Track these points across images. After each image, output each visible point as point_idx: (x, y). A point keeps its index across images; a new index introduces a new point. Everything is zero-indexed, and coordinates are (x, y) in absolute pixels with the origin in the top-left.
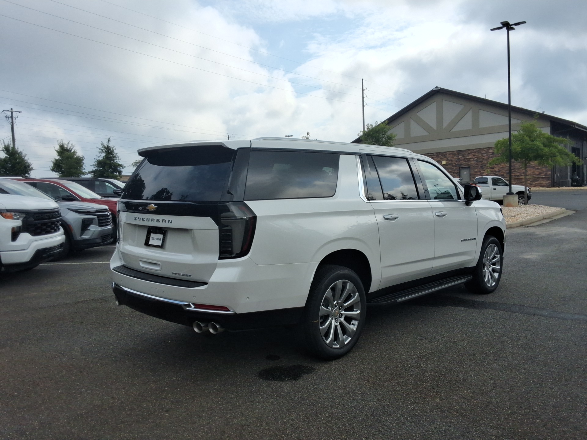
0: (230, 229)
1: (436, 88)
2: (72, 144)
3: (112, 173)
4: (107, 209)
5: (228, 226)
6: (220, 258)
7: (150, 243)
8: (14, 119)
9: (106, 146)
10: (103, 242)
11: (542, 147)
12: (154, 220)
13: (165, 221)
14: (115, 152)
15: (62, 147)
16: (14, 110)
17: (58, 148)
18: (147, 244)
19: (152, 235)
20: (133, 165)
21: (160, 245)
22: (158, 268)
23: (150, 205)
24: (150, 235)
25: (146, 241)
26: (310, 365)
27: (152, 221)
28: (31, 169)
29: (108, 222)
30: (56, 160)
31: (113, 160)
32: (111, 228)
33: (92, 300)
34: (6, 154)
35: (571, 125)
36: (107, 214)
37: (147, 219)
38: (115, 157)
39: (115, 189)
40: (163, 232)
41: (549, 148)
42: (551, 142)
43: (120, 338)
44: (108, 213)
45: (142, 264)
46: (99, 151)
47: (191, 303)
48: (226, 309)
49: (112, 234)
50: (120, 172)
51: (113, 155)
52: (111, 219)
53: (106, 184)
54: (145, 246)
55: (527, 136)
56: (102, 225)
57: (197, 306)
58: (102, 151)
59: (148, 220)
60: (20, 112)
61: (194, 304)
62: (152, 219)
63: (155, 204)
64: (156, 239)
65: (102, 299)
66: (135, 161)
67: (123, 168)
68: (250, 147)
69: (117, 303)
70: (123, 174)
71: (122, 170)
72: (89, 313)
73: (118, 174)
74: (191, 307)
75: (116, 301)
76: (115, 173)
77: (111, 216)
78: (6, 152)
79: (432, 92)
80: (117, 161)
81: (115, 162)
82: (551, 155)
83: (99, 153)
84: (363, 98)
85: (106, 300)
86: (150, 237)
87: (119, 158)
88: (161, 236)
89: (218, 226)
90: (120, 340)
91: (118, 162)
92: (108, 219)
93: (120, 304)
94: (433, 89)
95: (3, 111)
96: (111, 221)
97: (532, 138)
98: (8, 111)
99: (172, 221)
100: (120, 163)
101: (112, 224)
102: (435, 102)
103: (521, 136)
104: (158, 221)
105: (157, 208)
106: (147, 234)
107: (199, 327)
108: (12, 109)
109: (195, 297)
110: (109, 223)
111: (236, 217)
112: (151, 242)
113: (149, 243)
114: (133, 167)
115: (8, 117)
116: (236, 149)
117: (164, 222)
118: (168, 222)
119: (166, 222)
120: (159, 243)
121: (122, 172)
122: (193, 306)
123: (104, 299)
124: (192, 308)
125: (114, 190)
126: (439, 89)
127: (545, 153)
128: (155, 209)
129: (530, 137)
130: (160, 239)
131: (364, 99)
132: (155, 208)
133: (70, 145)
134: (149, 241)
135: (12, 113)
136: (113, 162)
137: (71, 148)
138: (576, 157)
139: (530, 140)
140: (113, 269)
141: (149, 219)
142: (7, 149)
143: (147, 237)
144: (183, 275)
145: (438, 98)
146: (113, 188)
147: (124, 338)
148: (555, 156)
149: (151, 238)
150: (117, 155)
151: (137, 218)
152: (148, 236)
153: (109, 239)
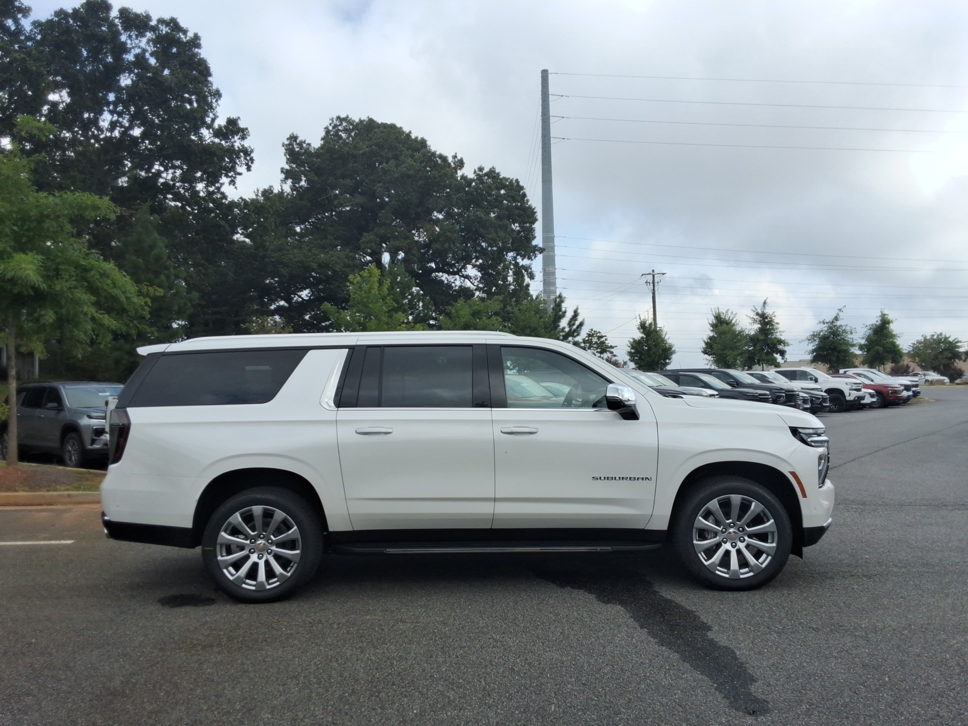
2: (732, 313)
3: (768, 354)
8: (656, 284)
9: (760, 312)
14: (776, 320)
15: (718, 317)
16: (656, 272)
17: (712, 320)
28: (674, 352)
30: (711, 338)
31: (772, 334)
34: (643, 333)
38: (774, 329)
46: (750, 321)
50: (783, 353)
51: (772, 325)
58: (755, 321)
60: (664, 274)
67: (788, 345)
78: (642, 330)
80: (777, 334)
81: (775, 336)
83: (751, 324)
87: (782, 330)
95: (643, 275)
98: (650, 274)
108: (653, 271)
114: (809, 344)
115: (649, 283)
121: (786, 353)
133: (729, 313)
135: (654, 276)
136: (771, 336)
137: (731, 318)
142: (643, 326)
150: (778, 325)
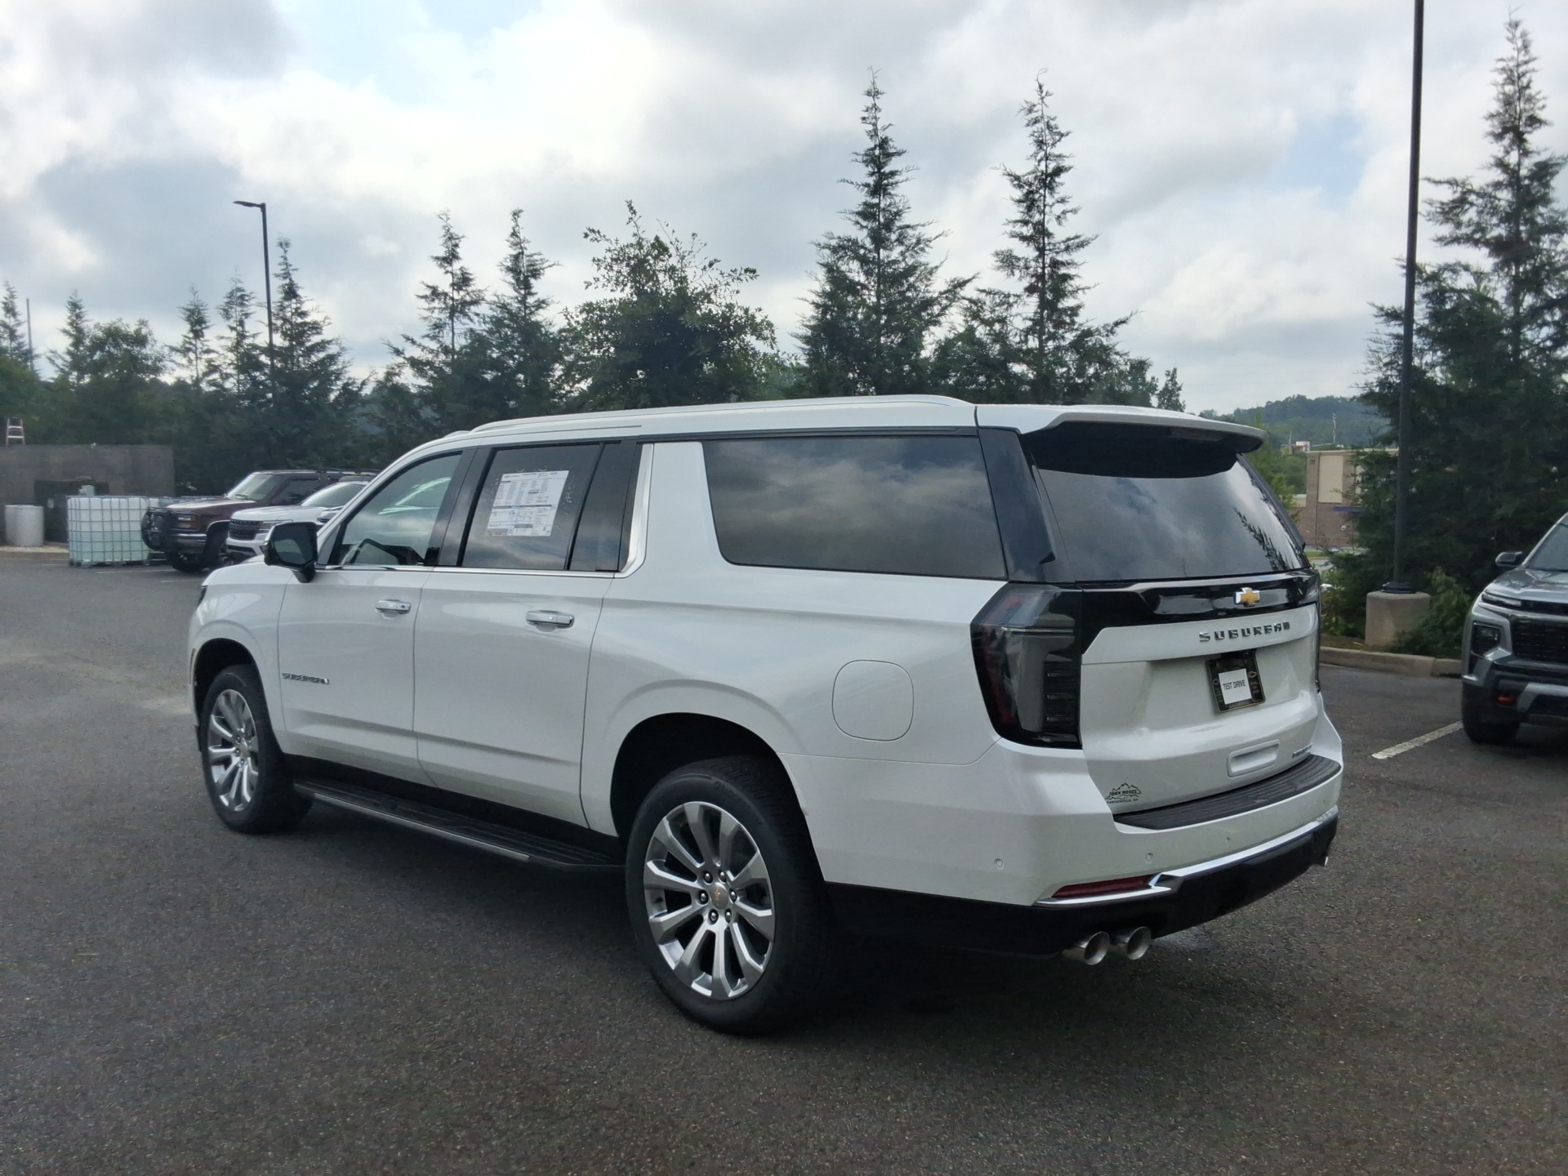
7: (1227, 701)
19: (1224, 678)
21: (1251, 695)
24: (1220, 678)
25: (1215, 699)
45: (1236, 768)
54: (1220, 714)
64: (1235, 685)
86: (1219, 686)
88: (1244, 674)
112: (1229, 697)
113: (1223, 702)
120: (1245, 693)
130: (1243, 683)
134: (1221, 698)
149: (1222, 687)
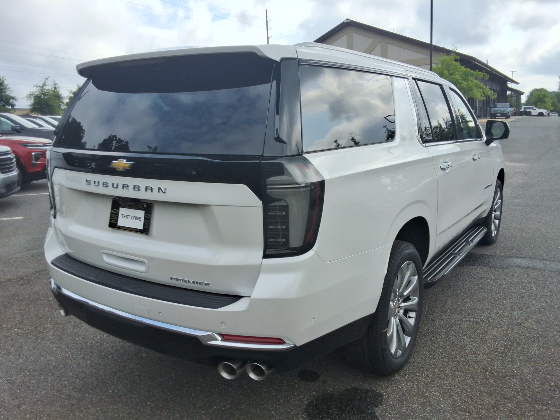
0: (286, 206)
1: (347, 20)
3: (4, 106)
4: (9, 151)
5: (279, 200)
6: (266, 256)
7: (119, 224)
10: (8, 192)
11: (461, 81)
12: (128, 186)
13: (152, 190)
14: (6, 82)
18: (113, 225)
19: (122, 211)
20: (28, 97)
21: (141, 228)
22: (142, 268)
23: (117, 160)
24: (118, 210)
25: (111, 220)
26: (366, 386)
27: (123, 187)
29: (12, 167)
31: (5, 92)
32: (16, 174)
33: (9, 280)
35: (472, 61)
36: (10, 158)
37: (113, 184)
38: (6, 88)
39: (13, 124)
40: (145, 206)
41: (467, 82)
42: (468, 76)
43: (66, 352)
44: (11, 155)
45: (106, 259)
47: (217, 334)
48: (280, 341)
49: (18, 181)
50: (13, 105)
51: (3, 86)
52: (15, 163)
53: (1, 120)
54: (110, 229)
55: (446, 69)
56: (6, 171)
57: (225, 337)
59: (115, 186)
61: (221, 335)
62: (123, 185)
63: (128, 159)
64: (131, 217)
65: (22, 278)
66: (29, 93)
67: (16, 101)
68: (296, 57)
69: (62, 312)
70: (16, 107)
71: (15, 103)
72: (8, 305)
73: (10, 107)
74: (216, 340)
75: (60, 308)
76: (7, 106)
77: (15, 160)
79: (343, 24)
80: (9, 92)
81: (7, 94)
82: (469, 89)
84: (267, 30)
85: (28, 281)
86: (118, 214)
87: (11, 90)
88: (141, 214)
89: (261, 200)
90: (68, 358)
91: (10, 94)
92: (12, 163)
93: (67, 313)
94: (344, 21)
96: (15, 165)
97: (450, 72)
99: (165, 189)
100: (13, 95)
101: (16, 169)
102: (346, 35)
103: (441, 70)
104: (136, 189)
105: (132, 166)
106: (112, 208)
107: (230, 371)
109: (223, 324)
110: (14, 169)
111: (297, 184)
112: (121, 222)
113: (117, 223)
114: (28, 100)
116: (278, 60)
117: (149, 191)
118: (159, 191)
119: (154, 190)
120: (140, 225)
121: (15, 105)
122: (219, 338)
123: (25, 278)
124: (219, 342)
125: (12, 127)
126: (350, 21)
127: (463, 86)
128: (129, 167)
129: (448, 71)
130: (139, 219)
131: (269, 31)
132: (128, 165)
134: (117, 221)
136: (4, 94)
138: (490, 90)
139: (449, 74)
140: (52, 263)
141: (117, 185)
143: (112, 213)
144: (194, 282)
145: (349, 31)
146: (11, 125)
147: (73, 353)
148: (473, 90)
149: (120, 215)
150: (8, 86)
151: (92, 182)
152: (115, 211)
153: (15, 188)
